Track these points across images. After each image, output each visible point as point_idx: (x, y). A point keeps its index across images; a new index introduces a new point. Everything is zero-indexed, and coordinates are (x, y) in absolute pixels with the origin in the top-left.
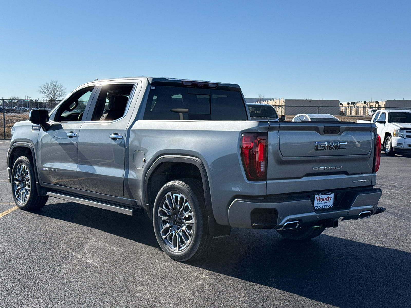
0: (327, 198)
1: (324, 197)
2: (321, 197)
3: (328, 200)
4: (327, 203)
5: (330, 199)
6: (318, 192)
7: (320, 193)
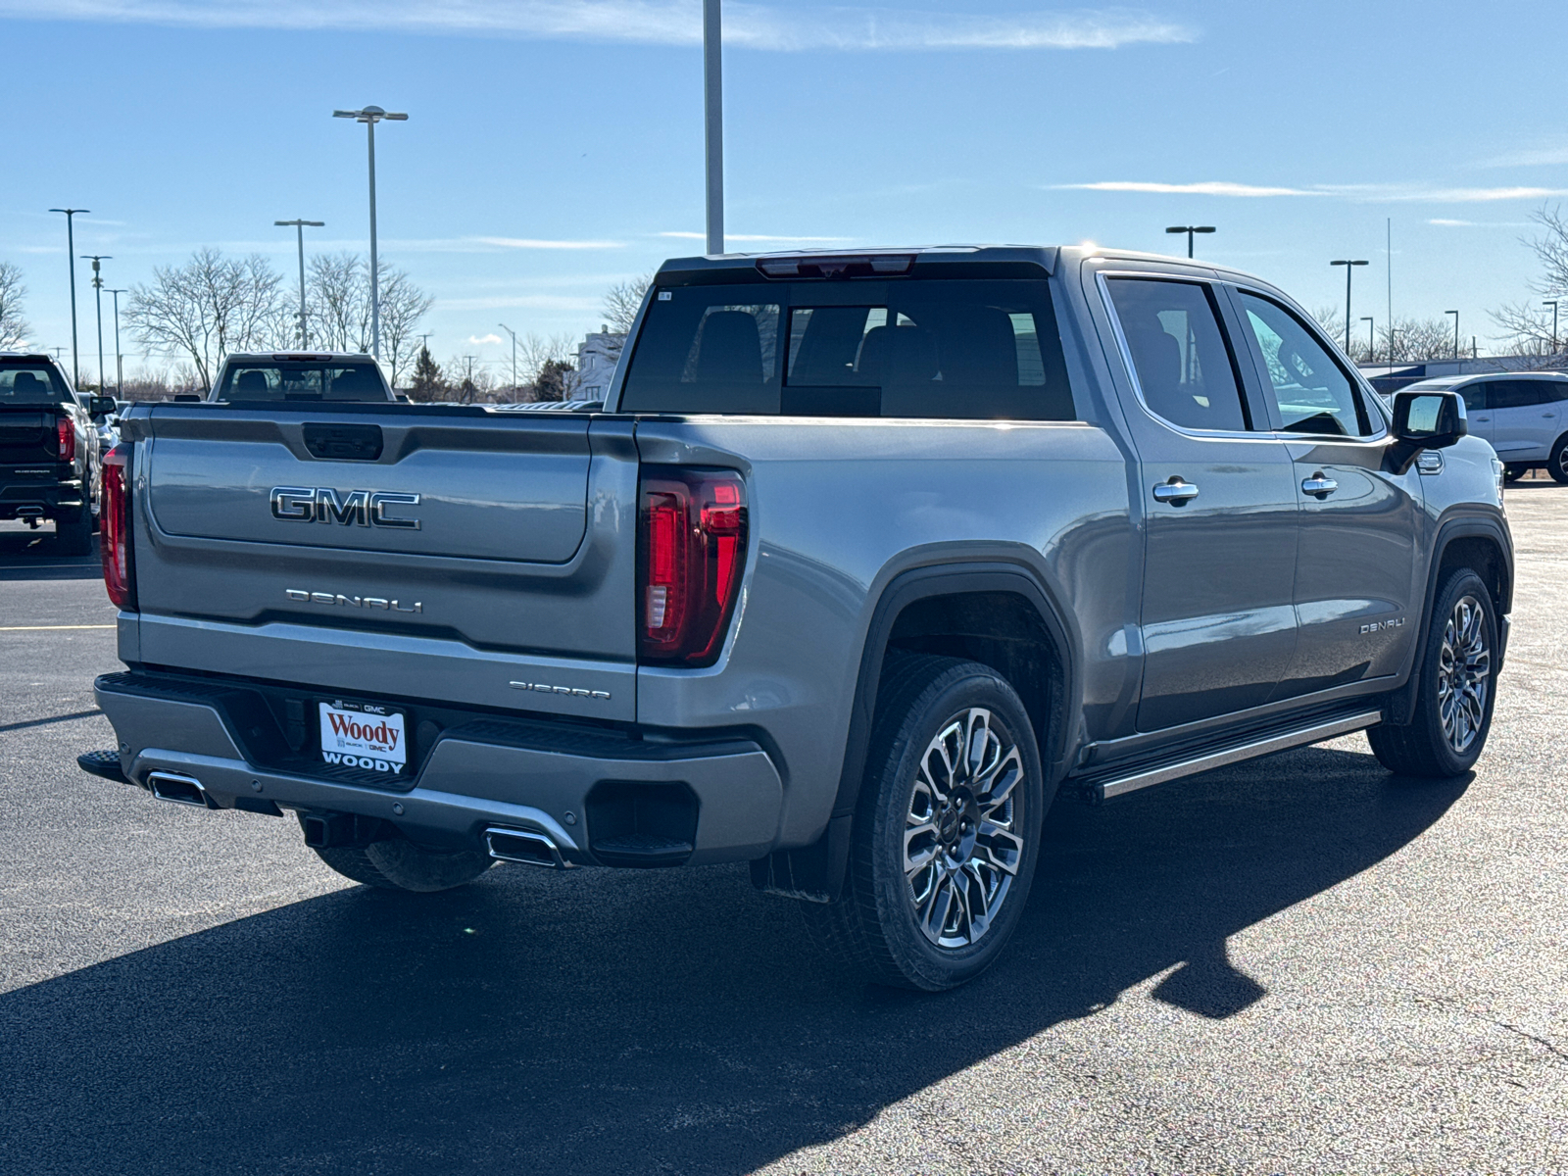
0: (380, 731)
1: (361, 719)
2: (350, 717)
3: (385, 740)
4: (380, 749)
5: (395, 739)
6: (332, 694)
7: (338, 699)
